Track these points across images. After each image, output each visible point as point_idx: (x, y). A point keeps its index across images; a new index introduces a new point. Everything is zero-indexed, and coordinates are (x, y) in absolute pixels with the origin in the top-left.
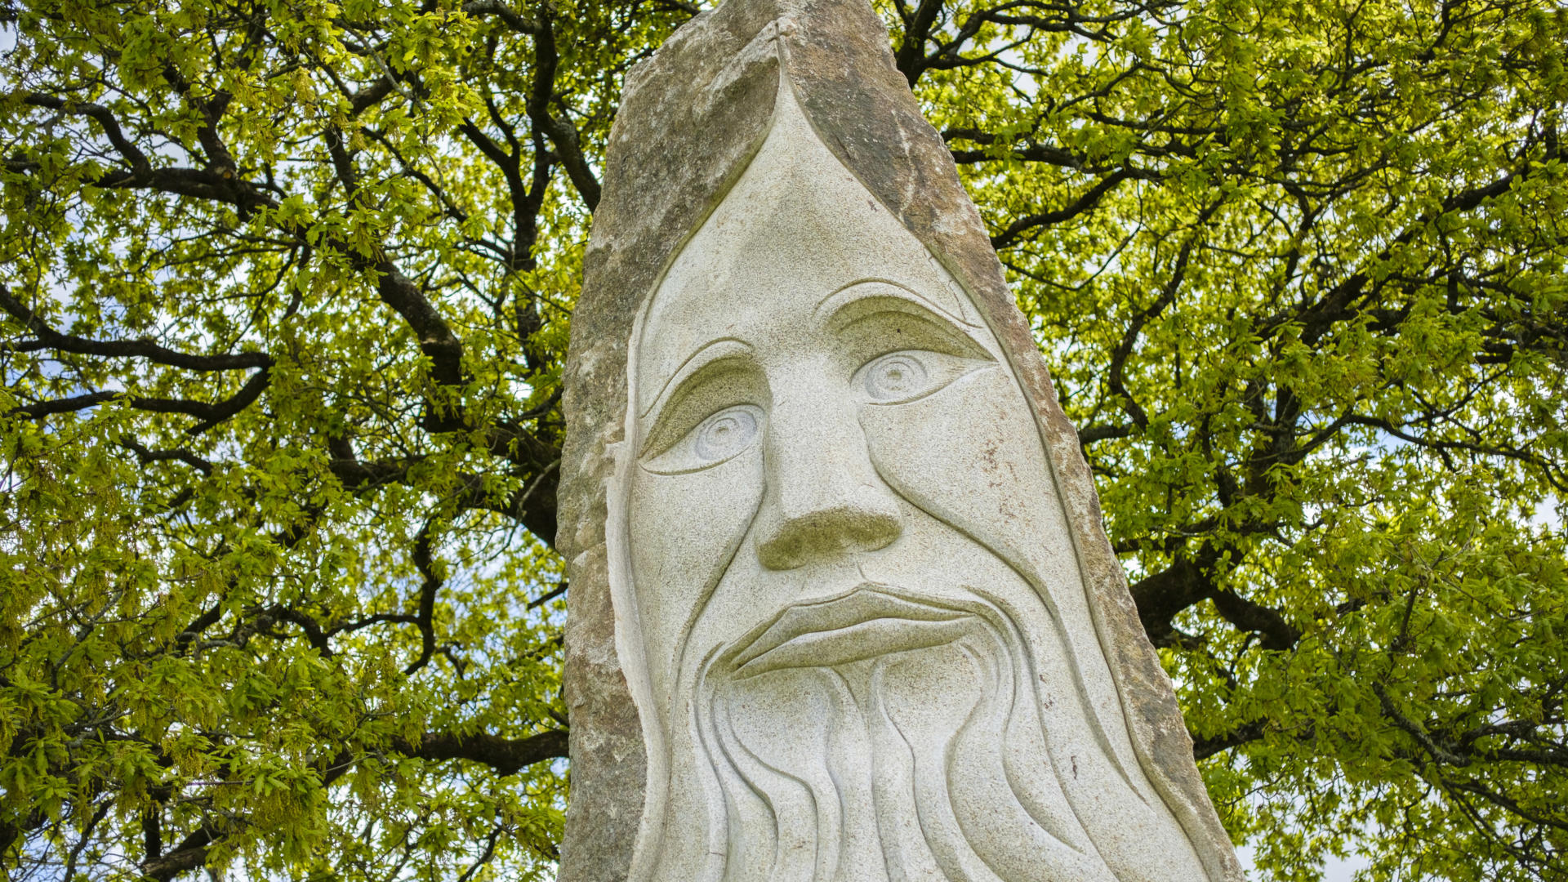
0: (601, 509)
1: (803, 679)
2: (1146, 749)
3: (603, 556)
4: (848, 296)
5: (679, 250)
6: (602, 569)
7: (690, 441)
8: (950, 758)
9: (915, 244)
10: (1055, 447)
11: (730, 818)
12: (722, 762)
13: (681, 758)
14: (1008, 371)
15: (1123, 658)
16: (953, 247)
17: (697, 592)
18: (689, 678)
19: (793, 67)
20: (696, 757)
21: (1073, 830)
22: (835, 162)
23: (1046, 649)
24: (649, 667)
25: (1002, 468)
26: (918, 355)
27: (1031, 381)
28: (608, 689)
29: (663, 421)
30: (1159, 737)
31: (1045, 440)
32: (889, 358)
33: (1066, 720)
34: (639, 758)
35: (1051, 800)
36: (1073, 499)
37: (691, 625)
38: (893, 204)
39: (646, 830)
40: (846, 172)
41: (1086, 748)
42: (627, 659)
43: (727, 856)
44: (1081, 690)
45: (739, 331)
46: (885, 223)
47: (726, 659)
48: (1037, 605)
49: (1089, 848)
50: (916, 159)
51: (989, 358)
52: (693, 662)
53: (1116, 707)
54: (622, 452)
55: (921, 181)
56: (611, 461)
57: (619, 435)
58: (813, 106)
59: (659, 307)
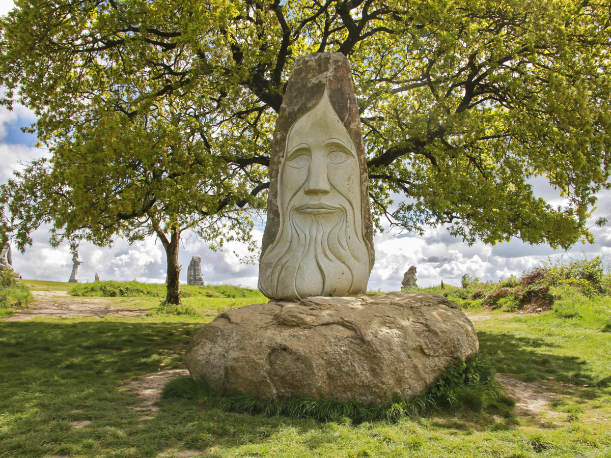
0: (277, 171)
1: (308, 216)
2: (364, 234)
3: (277, 181)
4: (330, 141)
5: (300, 118)
6: (277, 184)
7: (296, 160)
8: (329, 234)
9: (345, 130)
10: (362, 176)
11: (292, 237)
12: (292, 225)
13: (285, 224)
14: (357, 160)
15: (365, 217)
16: (353, 131)
17: (292, 194)
18: (289, 210)
19: (328, 87)
20: (288, 224)
21: (347, 248)
22: (333, 110)
23: (350, 217)
24: (282, 204)
25: (351, 182)
26: (341, 153)
27: (361, 161)
28: (275, 208)
29: (291, 155)
30: (367, 232)
31: (361, 174)
32: (336, 152)
33: (351, 230)
34: (279, 222)
35: (344, 243)
36: (363, 187)
37: (291, 200)
38: (342, 120)
39: (278, 235)
40: (335, 113)
41: (353, 235)
42: (279, 204)
43: (291, 242)
44: (355, 223)
45: (308, 143)
46: (341, 126)
47: (296, 209)
48: (351, 208)
49: (348, 251)
50: (350, 109)
51: (354, 157)
52: (290, 207)
53: (361, 226)
54: (283, 160)
55: (350, 115)
56: (281, 162)
57: (283, 157)
58: (330, 97)
59: (294, 129)
